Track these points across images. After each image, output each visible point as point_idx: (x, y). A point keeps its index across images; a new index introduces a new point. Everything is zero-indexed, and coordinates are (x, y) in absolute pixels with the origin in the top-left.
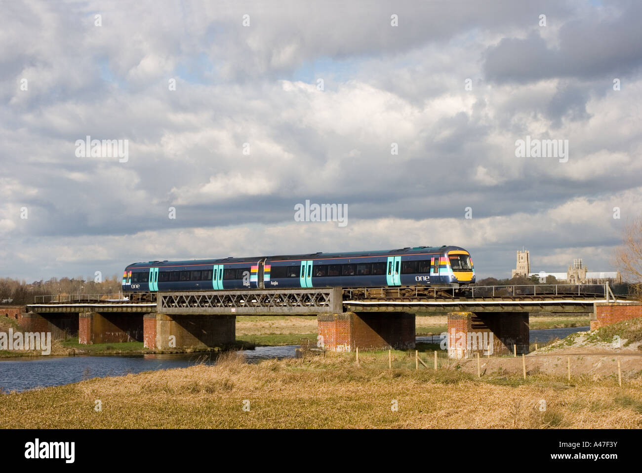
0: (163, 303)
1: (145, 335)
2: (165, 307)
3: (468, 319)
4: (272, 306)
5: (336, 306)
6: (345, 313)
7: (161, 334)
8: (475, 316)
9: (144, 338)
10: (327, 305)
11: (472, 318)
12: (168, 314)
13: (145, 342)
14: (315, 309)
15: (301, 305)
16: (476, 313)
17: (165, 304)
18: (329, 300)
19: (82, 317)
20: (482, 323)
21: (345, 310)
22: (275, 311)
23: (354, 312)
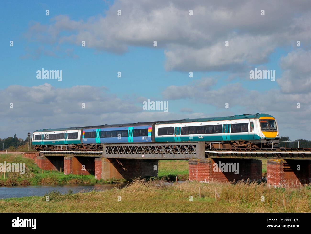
0: (106, 151)
1: (96, 172)
2: (107, 153)
3: (281, 164)
4: (164, 154)
5: (200, 154)
6: (206, 159)
7: (104, 171)
8: (286, 162)
9: (95, 173)
10: (195, 153)
11: (284, 163)
12: (109, 158)
13: (96, 176)
14: (189, 156)
15: (180, 153)
16: (286, 160)
17: (107, 152)
18: (196, 150)
19: (66, 159)
20: (289, 167)
21: (206, 157)
22: (165, 157)
23: (212, 158)
